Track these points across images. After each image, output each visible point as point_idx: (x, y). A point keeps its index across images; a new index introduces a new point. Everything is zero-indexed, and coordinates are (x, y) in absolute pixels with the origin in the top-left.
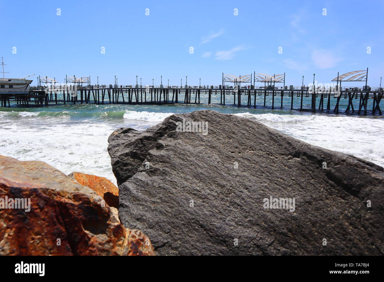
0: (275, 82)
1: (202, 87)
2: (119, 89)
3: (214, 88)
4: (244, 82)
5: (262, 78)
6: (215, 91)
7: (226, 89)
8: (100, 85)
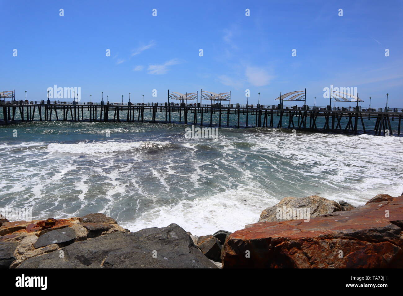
0: (221, 100)
1: (145, 104)
2: (52, 105)
3: (158, 105)
4: (190, 100)
5: (209, 96)
6: (160, 109)
7: (171, 107)
8: (29, 101)
